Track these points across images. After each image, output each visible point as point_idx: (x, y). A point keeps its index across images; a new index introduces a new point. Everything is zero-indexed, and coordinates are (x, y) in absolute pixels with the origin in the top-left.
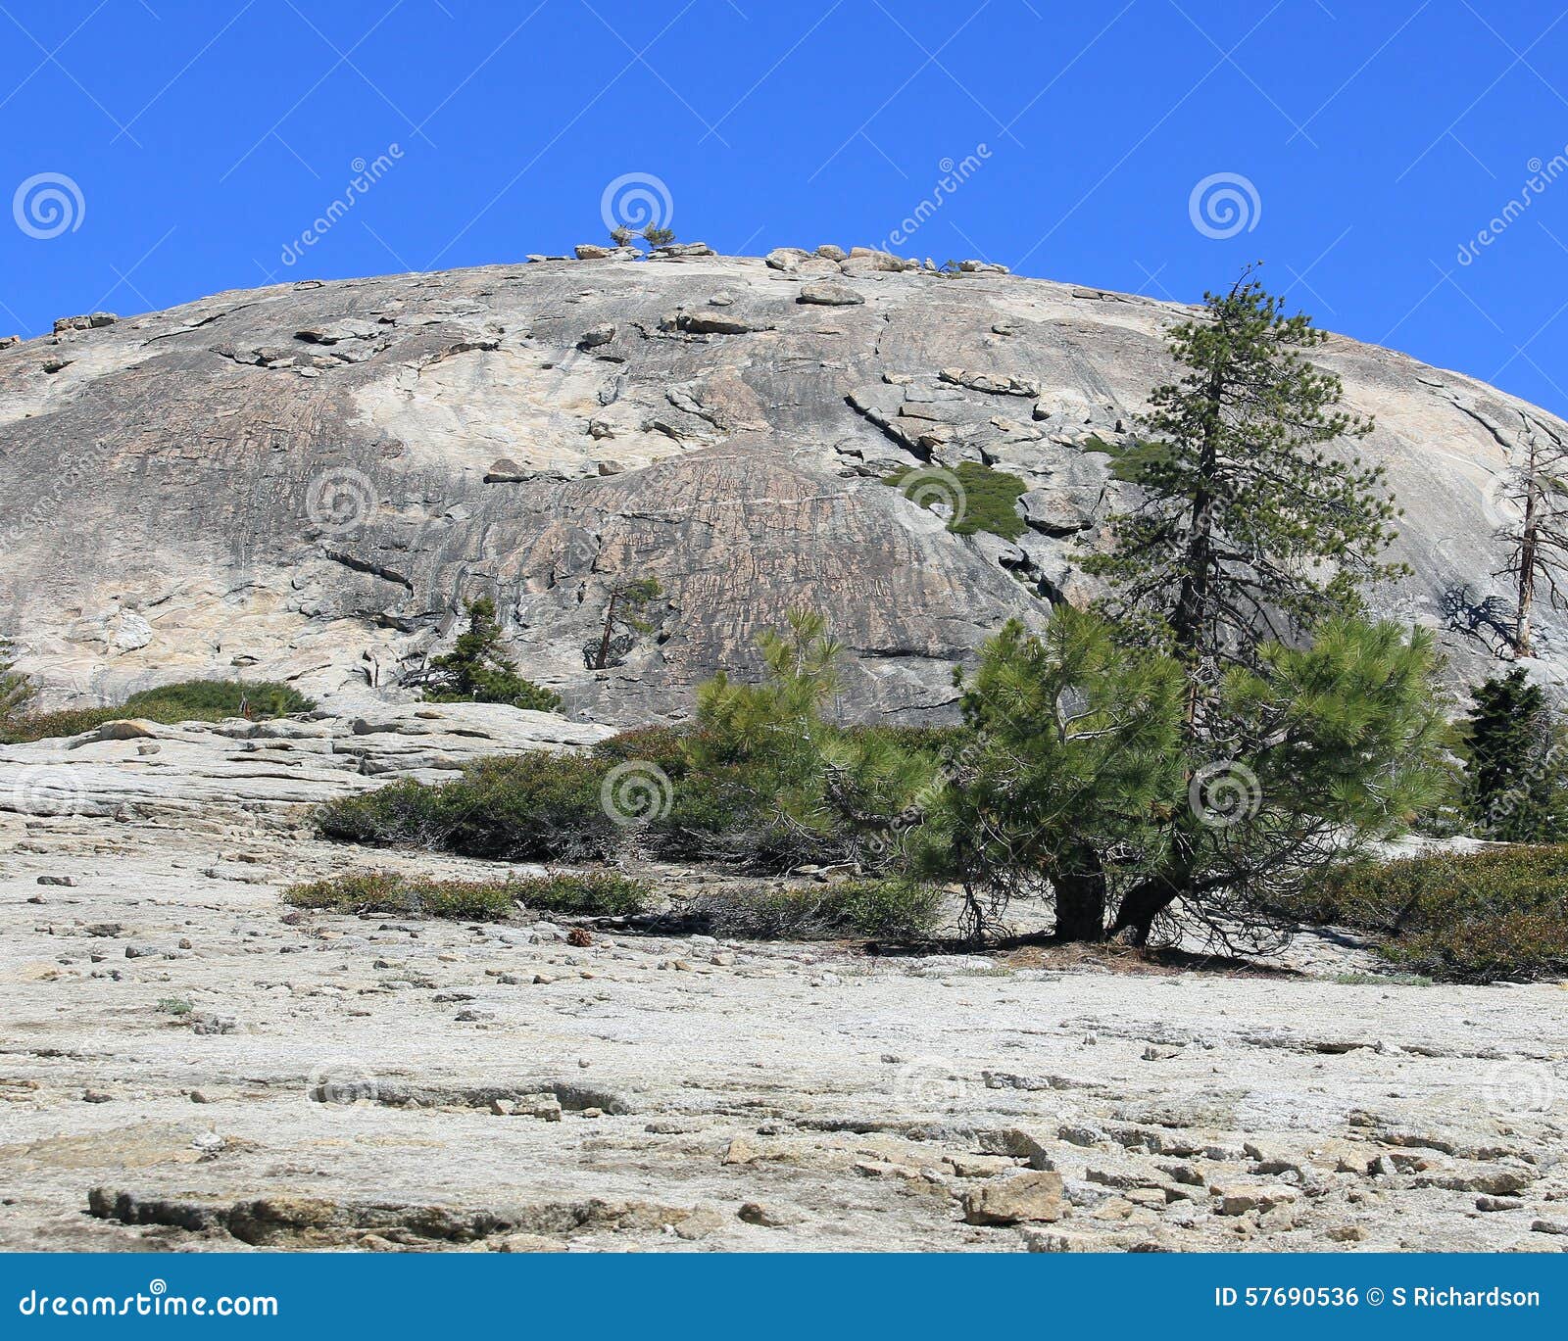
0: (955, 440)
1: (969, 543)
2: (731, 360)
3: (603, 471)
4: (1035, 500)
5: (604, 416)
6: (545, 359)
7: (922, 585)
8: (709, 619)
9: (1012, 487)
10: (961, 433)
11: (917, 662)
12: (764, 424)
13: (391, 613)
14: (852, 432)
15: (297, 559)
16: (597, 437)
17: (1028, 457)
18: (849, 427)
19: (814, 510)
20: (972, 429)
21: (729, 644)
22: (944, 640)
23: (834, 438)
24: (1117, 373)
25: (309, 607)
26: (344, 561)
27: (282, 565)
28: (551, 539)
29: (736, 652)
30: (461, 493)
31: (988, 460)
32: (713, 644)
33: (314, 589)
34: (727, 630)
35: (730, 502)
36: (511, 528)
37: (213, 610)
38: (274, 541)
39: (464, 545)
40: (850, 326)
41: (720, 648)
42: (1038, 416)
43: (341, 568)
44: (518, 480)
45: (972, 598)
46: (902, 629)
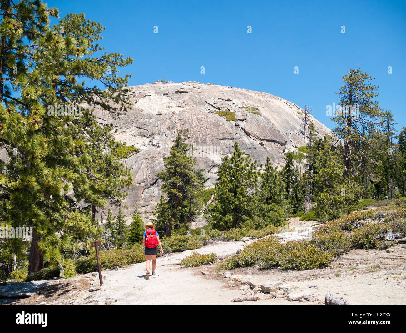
0: (223, 107)
1: (230, 122)
2: (187, 96)
3: (173, 113)
4: (238, 116)
5: (170, 105)
6: (158, 97)
7: (225, 129)
8: (195, 134)
9: (233, 114)
10: (224, 106)
11: (227, 140)
12: (195, 105)
13: (146, 135)
14: (208, 106)
15: (130, 127)
16: (169, 108)
17: (235, 109)
18: (207, 105)
19: (207, 118)
20: (225, 105)
21: (199, 138)
22: (230, 137)
23: (205, 108)
24: (241, 97)
25: (133, 135)
26: (137, 127)
27: (128, 128)
28: (168, 123)
29: (201, 139)
30: (153, 117)
31: (229, 110)
32: (197, 138)
33: (133, 132)
34: (199, 136)
35: (194, 117)
36: (162, 122)
37: (118, 135)
38: (126, 125)
39: (155, 124)
40: (202, 91)
41: (198, 139)
42: (233, 104)
43: (137, 128)
44: (161, 115)
45: (233, 131)
46: (224, 135)
